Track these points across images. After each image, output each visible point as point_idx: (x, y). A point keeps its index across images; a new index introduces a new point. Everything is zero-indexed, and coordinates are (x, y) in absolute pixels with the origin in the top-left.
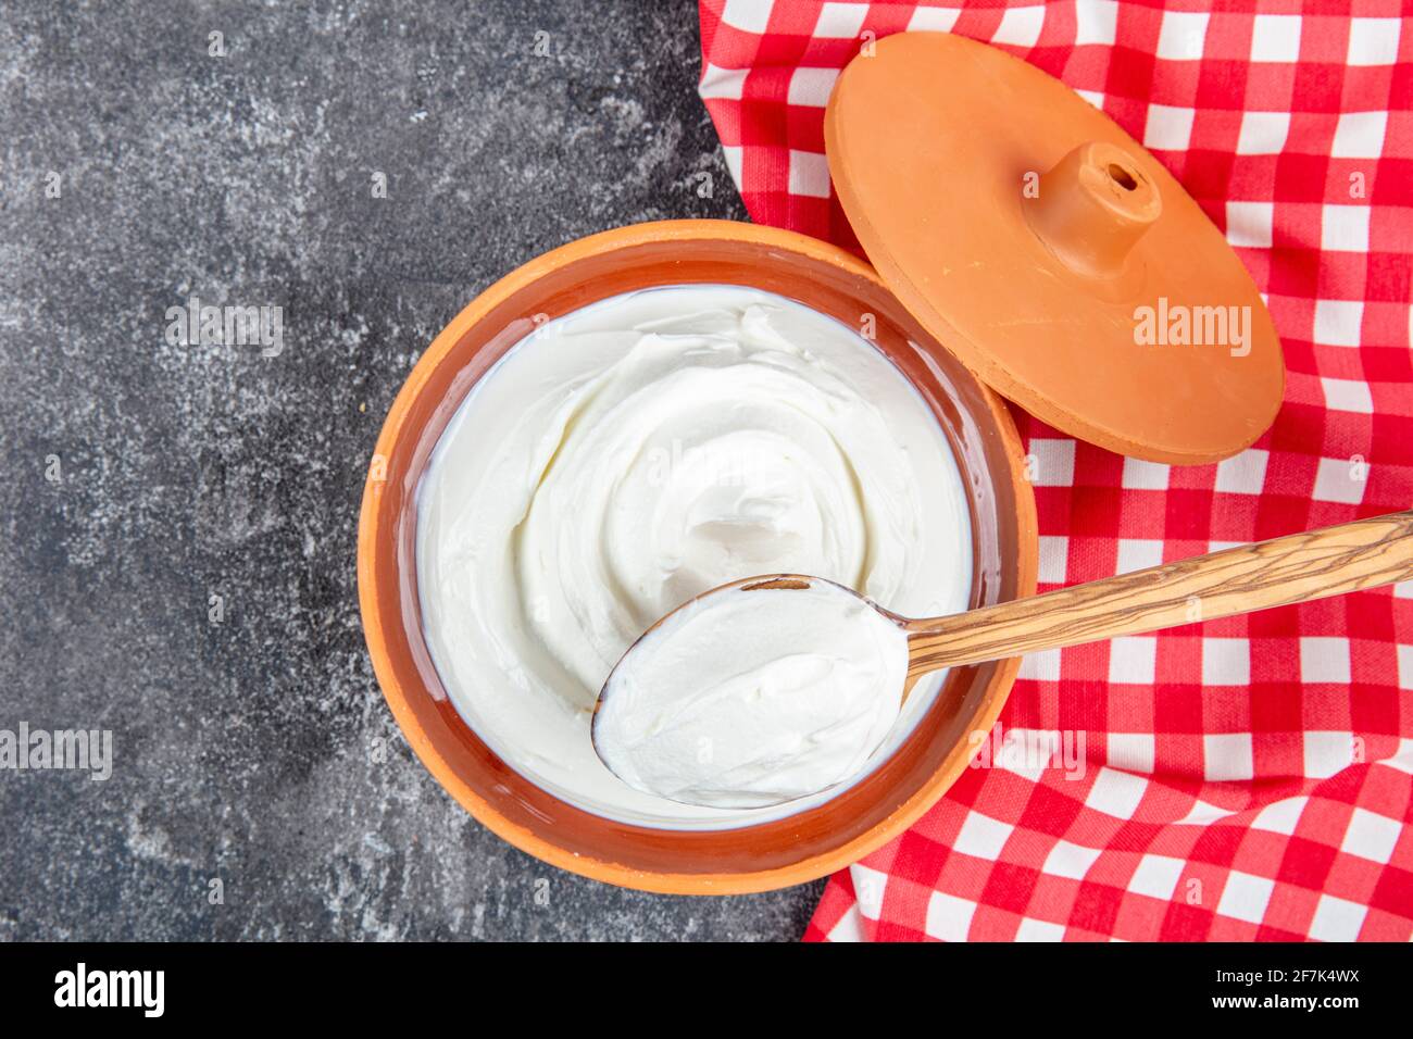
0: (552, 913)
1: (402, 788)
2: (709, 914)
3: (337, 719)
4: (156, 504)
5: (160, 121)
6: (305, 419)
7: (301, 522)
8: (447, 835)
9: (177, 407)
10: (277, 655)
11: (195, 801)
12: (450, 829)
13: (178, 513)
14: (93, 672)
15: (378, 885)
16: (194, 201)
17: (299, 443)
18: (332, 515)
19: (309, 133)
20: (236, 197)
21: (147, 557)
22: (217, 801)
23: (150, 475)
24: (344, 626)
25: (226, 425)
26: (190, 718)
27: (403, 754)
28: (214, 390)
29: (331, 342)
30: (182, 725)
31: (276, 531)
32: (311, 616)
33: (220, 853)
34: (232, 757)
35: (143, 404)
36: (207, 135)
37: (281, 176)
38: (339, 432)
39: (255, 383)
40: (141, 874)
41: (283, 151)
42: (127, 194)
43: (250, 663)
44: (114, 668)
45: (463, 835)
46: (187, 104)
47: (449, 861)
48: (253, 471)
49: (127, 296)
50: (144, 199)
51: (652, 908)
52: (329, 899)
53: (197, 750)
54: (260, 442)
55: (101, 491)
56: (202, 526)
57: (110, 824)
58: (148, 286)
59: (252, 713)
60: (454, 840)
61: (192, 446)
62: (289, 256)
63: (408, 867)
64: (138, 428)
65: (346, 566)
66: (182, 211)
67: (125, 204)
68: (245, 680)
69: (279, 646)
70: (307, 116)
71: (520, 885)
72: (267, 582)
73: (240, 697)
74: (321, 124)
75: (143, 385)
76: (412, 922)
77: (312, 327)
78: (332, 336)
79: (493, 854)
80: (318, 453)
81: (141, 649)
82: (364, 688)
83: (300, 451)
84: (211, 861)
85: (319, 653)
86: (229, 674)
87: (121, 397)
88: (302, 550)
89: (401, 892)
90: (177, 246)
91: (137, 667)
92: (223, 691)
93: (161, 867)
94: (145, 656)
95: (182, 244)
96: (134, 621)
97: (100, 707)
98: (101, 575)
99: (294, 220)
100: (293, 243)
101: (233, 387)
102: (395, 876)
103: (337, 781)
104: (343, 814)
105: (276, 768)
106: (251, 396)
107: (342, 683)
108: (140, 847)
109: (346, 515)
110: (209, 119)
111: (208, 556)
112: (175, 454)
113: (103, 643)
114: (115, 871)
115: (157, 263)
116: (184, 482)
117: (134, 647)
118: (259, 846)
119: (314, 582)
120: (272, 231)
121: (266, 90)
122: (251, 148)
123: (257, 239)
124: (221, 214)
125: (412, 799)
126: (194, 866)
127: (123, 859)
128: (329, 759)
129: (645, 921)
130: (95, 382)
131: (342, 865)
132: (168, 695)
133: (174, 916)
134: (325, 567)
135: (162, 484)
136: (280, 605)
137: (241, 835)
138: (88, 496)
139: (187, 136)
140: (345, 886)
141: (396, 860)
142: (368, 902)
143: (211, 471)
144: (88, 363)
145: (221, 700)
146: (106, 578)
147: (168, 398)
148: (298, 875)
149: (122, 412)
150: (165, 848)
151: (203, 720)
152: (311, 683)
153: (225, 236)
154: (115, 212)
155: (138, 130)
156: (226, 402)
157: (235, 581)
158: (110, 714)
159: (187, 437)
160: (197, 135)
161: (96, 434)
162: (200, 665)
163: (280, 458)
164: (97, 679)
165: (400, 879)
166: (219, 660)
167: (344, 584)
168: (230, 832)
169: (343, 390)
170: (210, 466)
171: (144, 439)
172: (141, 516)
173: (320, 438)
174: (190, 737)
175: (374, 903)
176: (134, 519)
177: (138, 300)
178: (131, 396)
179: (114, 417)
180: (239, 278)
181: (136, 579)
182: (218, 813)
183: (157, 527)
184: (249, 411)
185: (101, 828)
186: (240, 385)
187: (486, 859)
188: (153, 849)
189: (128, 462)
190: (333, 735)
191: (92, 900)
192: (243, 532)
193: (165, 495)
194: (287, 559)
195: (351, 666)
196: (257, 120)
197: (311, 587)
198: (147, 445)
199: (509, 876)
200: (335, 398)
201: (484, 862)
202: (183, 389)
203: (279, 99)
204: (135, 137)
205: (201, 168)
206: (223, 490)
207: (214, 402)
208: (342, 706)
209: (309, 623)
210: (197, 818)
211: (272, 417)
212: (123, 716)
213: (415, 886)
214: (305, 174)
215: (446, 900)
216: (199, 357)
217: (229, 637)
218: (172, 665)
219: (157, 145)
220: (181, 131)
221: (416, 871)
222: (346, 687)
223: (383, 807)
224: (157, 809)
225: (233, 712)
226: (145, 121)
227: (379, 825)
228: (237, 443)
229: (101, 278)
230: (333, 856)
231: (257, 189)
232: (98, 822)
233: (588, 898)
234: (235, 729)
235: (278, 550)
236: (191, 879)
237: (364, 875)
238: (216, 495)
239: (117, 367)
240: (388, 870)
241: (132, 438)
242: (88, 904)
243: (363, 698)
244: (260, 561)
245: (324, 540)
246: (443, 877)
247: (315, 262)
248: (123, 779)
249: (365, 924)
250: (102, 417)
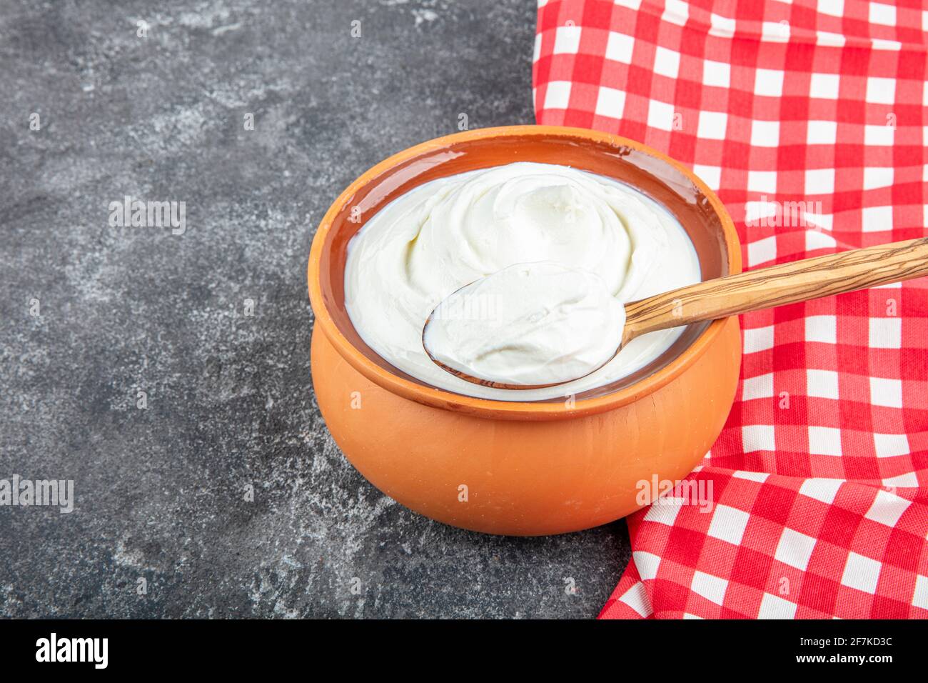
0: (414, 606)
1: (314, 530)
2: (531, 609)
3: (274, 492)
4: (174, 382)
5: (214, 218)
6: (277, 344)
7: (266, 392)
8: (343, 558)
9: (197, 338)
10: (238, 458)
11: (166, 535)
12: (345, 555)
13: (187, 386)
14: (112, 464)
15: (289, 586)
16: (226, 251)
17: (271, 355)
18: (287, 389)
19: (300, 223)
20: (251, 249)
21: (162, 407)
22: (183, 535)
23: (173, 369)
24: (287, 444)
25: (226, 346)
26: (171, 490)
27: (317, 512)
28: (222, 330)
29: (299, 310)
30: (166, 493)
31: (249, 396)
32: (265, 438)
33: (178, 564)
34: (197, 510)
35: (177, 336)
36: (239, 224)
37: (281, 241)
38: (298, 351)
39: (248, 327)
40: (120, 575)
41: (283, 231)
42: (187, 247)
43: (220, 461)
44: (127, 462)
45: (353, 559)
46: (231, 212)
47: (342, 573)
48: (240, 367)
49: (177, 288)
50: (197, 249)
51: (489, 604)
52: (253, 593)
53: (175, 506)
54: (247, 354)
55: (140, 375)
56: (202, 393)
57: (104, 546)
58: (189, 285)
59: (216, 488)
60: (347, 561)
61: (203, 355)
62: (279, 273)
63: (312, 576)
64: (170, 347)
65: (292, 414)
66: (219, 254)
67: (185, 251)
68: (215, 470)
69: (241, 453)
70: (300, 217)
71: (392, 588)
72: (238, 421)
73: (209, 479)
74: (307, 221)
75: (177, 327)
76: (311, 609)
77: (288, 304)
78: (300, 307)
79: (374, 570)
80: (283, 360)
81: (147, 453)
82: (295, 476)
83: (271, 359)
84: (171, 568)
85: (267, 457)
86: (204, 467)
87: (162, 332)
88: (264, 405)
89: (305, 590)
90: (212, 268)
91: (143, 462)
92: (199, 476)
93: (135, 571)
94: (149, 456)
95: (215, 268)
96: (146, 439)
97: (113, 482)
98: (130, 416)
99: (285, 259)
100: (282, 268)
101: (234, 329)
102: (302, 581)
103: (269, 526)
104: (270, 544)
105: (226, 517)
106: (245, 333)
107: (281, 473)
108: (122, 560)
109: (296, 389)
110: (242, 217)
111: (202, 407)
112: (191, 359)
113: (123, 449)
114: (100, 574)
115: (198, 275)
116: (194, 372)
117: (143, 452)
118: (206, 562)
119: (270, 422)
120: (271, 263)
121: (277, 207)
122: (265, 229)
123: (262, 266)
124: (242, 255)
125: (320, 537)
126: (158, 572)
127: (108, 566)
128: (264, 514)
129: (483, 613)
130: (148, 326)
131: (265, 573)
132: (160, 477)
133: (137, 600)
134: (278, 414)
135: (179, 372)
136: (246, 432)
137: (196, 555)
138: (130, 377)
139: (228, 224)
140: (265, 586)
141: (304, 572)
142: (281, 596)
143: (212, 367)
144: (145, 317)
145: (195, 481)
146: (133, 417)
147: (192, 333)
148: (232, 579)
149: (162, 338)
150: (139, 561)
151: (181, 491)
152: (260, 473)
153: (242, 264)
154: (179, 254)
155: (201, 221)
156: (228, 336)
157: (217, 420)
158: (118, 486)
159: (200, 351)
160: (234, 225)
161: (143, 349)
162: (185, 462)
163: (258, 362)
164: (114, 468)
165: (306, 583)
166: (199, 459)
167: (289, 423)
168: (189, 553)
169: (303, 332)
170: (212, 364)
171: (172, 351)
172: (163, 387)
173: (285, 353)
174: (171, 499)
175: (284, 596)
176: (158, 388)
177: (183, 291)
178: (169, 333)
179: (156, 341)
180: (247, 282)
181: (151, 418)
182: (181, 542)
183: (172, 393)
184: (242, 340)
185: (97, 548)
186: (238, 328)
187: (369, 572)
188: (131, 561)
189: (160, 363)
190: (270, 500)
191: (80, 590)
192: (229, 395)
193: (180, 377)
194: (254, 410)
195: (288, 465)
196: (271, 218)
197: (267, 424)
198: (174, 354)
199: (384, 583)
200: (297, 335)
201: (367, 575)
202: (202, 330)
203: (285, 210)
204: (197, 224)
205: (233, 237)
206: (219, 377)
207: (221, 336)
208: (278, 485)
209: (263, 442)
210: (166, 544)
211: (256, 342)
212: (127, 487)
213: (316, 587)
214: (295, 240)
215: (337, 596)
216: (216, 315)
217: (209, 447)
218: (166, 462)
219: (209, 227)
220: (226, 223)
221: (318, 578)
222: (283, 475)
223: (299, 541)
224: (139, 538)
225: (203, 487)
226: (204, 218)
227: (294, 551)
228: (231, 355)
229: (163, 281)
230: (259, 568)
231: (265, 246)
232: (96, 545)
233: (442, 597)
234: (202, 496)
235: (248, 405)
236: (154, 579)
237: (280, 580)
238: (213, 378)
239: (163, 319)
240: (297, 577)
241: (165, 351)
242: (76, 592)
243: (294, 481)
244: (236, 411)
245: (279, 401)
246: (337, 582)
247: (294, 276)
248: (119, 521)
249: (276, 608)
250: (148, 341)
